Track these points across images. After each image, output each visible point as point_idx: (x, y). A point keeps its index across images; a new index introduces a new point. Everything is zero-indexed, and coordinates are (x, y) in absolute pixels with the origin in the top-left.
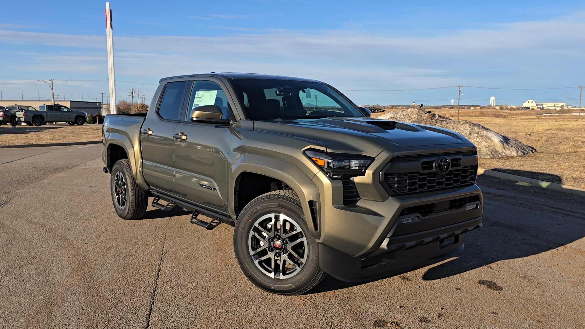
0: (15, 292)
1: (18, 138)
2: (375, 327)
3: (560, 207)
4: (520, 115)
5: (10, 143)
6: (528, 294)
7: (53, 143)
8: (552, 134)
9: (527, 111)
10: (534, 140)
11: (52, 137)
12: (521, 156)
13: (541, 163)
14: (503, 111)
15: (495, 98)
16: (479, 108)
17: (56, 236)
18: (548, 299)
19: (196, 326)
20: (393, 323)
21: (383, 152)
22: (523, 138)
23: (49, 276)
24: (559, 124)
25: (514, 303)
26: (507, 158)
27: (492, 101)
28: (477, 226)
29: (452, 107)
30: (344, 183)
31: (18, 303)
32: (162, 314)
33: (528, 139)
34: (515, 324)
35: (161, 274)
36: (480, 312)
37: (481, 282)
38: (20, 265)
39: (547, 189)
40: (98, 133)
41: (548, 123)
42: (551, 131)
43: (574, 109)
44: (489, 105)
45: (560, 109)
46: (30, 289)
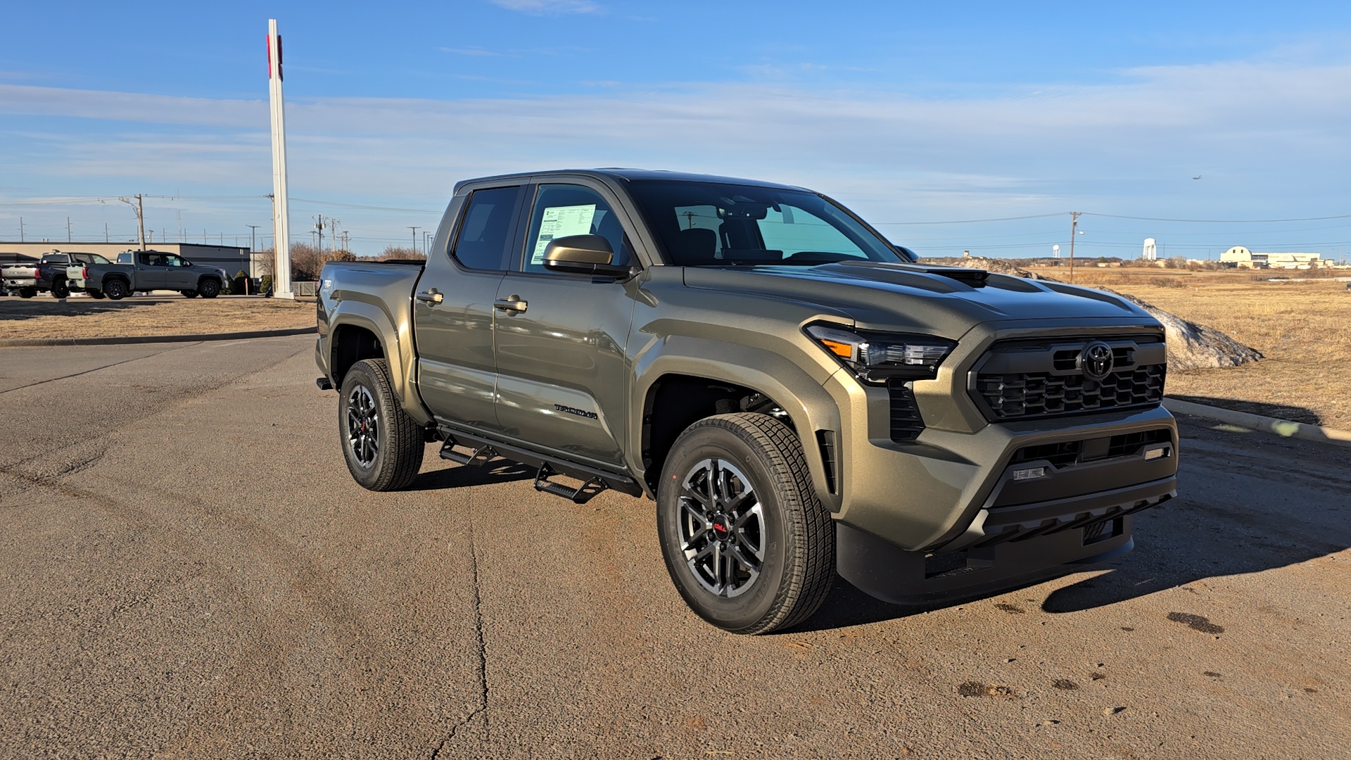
0: (183, 626)
1: (81, 324)
2: (965, 696)
3: (1329, 475)
4: (1214, 281)
5: (65, 335)
6: (1280, 641)
7: (159, 335)
8: (1298, 320)
9: (1231, 272)
10: (1256, 333)
11: (154, 322)
12: (1229, 368)
13: (1276, 382)
14: (1173, 272)
15: (1155, 242)
16: (1119, 264)
17: (233, 522)
18: (1323, 650)
19: (587, 690)
20: (1000, 689)
21: (974, 329)
22: (1230, 328)
23: (246, 597)
24: (1308, 301)
25: (1253, 657)
26: (1197, 371)
27: (1149, 250)
28: (1165, 496)
29: (1056, 262)
30: (892, 394)
31: (199, 646)
32: (508, 668)
33: (1242, 332)
34: (1260, 694)
35: (483, 595)
36: (1181, 672)
37: (1175, 617)
38: (175, 577)
39: (1293, 438)
40: (253, 314)
41: (1282, 297)
42: (1293, 314)
43: (1340, 267)
44: (1141, 259)
45: (1309, 267)
46: (214, 620)
